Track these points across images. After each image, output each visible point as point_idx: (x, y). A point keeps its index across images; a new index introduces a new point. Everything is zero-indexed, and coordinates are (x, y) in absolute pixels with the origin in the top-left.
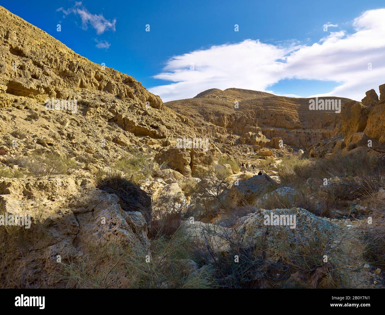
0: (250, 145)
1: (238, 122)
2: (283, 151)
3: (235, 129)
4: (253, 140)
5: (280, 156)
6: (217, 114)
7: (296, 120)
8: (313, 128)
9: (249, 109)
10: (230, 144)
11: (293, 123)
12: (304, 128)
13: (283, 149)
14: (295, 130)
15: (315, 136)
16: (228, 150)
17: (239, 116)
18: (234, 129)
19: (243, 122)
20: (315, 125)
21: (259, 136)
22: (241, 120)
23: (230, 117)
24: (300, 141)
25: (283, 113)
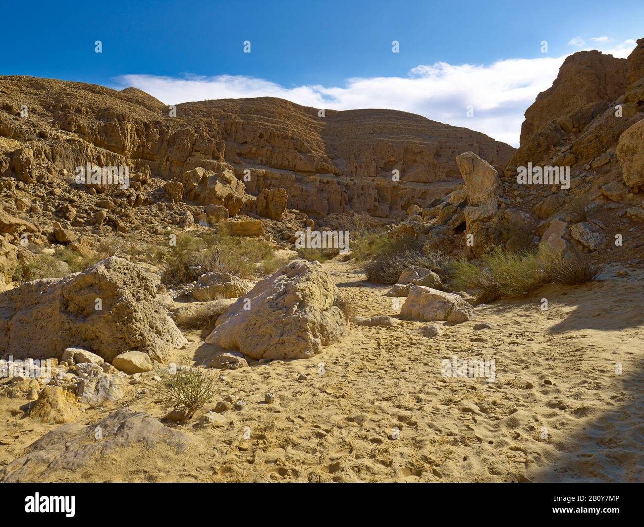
0: (197, 205)
1: (169, 145)
2: (289, 225)
3: (161, 164)
4: (208, 192)
5: (282, 239)
6: (104, 114)
7: (319, 153)
8: (356, 175)
9: (204, 116)
10: (129, 197)
11: (311, 159)
12: (338, 172)
13: (290, 221)
14: (317, 177)
15: (361, 191)
16: (113, 216)
17: (174, 128)
18: (157, 162)
19: (184, 145)
20: (361, 167)
21: (226, 181)
22: (178, 141)
23: (143, 130)
24: (329, 203)
25: (289, 133)
